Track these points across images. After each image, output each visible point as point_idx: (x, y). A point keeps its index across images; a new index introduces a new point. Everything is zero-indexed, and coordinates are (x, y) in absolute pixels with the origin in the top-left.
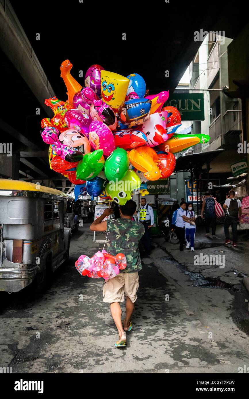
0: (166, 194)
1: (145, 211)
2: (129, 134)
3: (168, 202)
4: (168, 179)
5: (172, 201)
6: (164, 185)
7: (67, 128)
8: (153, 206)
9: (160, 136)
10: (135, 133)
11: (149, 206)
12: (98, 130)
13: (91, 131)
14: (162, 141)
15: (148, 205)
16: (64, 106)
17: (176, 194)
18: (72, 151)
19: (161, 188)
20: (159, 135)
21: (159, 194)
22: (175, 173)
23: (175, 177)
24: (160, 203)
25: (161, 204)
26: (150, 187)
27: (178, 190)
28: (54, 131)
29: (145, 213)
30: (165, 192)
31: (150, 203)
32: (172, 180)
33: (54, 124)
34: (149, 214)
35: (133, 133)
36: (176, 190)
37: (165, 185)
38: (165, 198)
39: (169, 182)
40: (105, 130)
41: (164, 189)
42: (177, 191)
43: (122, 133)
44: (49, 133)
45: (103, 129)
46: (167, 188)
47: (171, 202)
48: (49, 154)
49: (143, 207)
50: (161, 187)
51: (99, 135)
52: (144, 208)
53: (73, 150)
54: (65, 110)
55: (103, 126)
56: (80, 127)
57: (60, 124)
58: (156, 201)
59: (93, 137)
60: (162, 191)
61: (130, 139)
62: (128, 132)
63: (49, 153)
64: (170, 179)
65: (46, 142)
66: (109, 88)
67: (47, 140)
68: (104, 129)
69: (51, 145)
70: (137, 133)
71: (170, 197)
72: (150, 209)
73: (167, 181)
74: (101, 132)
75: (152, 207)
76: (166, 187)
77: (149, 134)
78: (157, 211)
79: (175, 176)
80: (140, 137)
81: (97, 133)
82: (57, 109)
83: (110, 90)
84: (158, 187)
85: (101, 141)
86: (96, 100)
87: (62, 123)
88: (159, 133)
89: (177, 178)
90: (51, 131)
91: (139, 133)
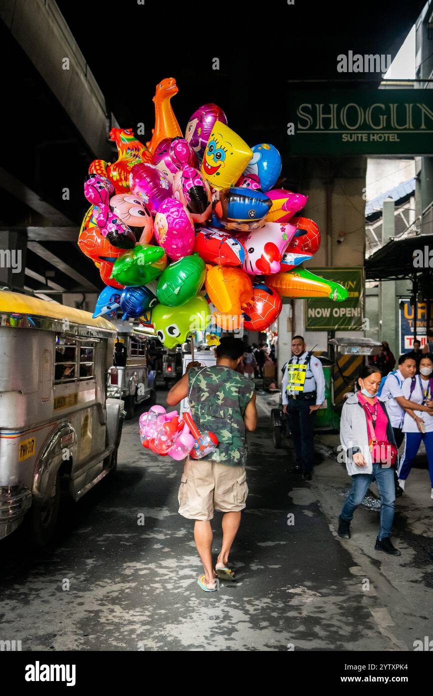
0: (354, 330)
1: (304, 370)
2: (221, 240)
3: (358, 349)
4: (360, 294)
5: (368, 346)
6: (349, 309)
7: (127, 190)
8: (322, 357)
9: (268, 263)
10: (230, 242)
11: (312, 357)
12: (171, 215)
13: (160, 212)
14: (267, 272)
15: (310, 354)
16: (138, 151)
17: (378, 331)
18: (123, 229)
19: (344, 315)
20: (266, 261)
21: (338, 330)
22: (377, 283)
23: (377, 294)
24: (339, 350)
25: (342, 353)
26: (318, 313)
27: (381, 322)
28: (106, 186)
29: (303, 375)
30: (352, 324)
31: (316, 350)
32: (367, 299)
33: (111, 176)
34: (313, 376)
35: (226, 241)
36: (378, 323)
37: (353, 309)
38: (353, 338)
39: (362, 303)
40: (181, 220)
41: (351, 319)
42: (381, 325)
43: (211, 234)
44: (99, 185)
45: (179, 215)
46: (356, 315)
47: (366, 349)
48: (84, 220)
49: (298, 360)
50: (344, 313)
51: (169, 223)
52: (300, 362)
53: (125, 229)
54: (137, 159)
55: (180, 211)
56: (148, 198)
57: (121, 180)
58: (331, 346)
59: (159, 222)
60: (345, 323)
61: (220, 248)
62: (221, 236)
63: (85, 217)
64: (365, 296)
65: (87, 197)
66: (217, 155)
67: (91, 196)
68: (181, 217)
69: (93, 205)
70: (233, 244)
71: (365, 337)
72: (316, 365)
73: (357, 299)
74: (175, 219)
75: (320, 359)
76: (356, 312)
77: (251, 252)
78: (332, 370)
79: (376, 291)
80: (235, 252)
81: (167, 218)
82: (126, 151)
83: (218, 158)
84: (336, 312)
85: (169, 233)
86: (188, 166)
87: (123, 179)
88: (267, 258)
89: (381, 295)
90: (102, 184)
91: (236, 244)
